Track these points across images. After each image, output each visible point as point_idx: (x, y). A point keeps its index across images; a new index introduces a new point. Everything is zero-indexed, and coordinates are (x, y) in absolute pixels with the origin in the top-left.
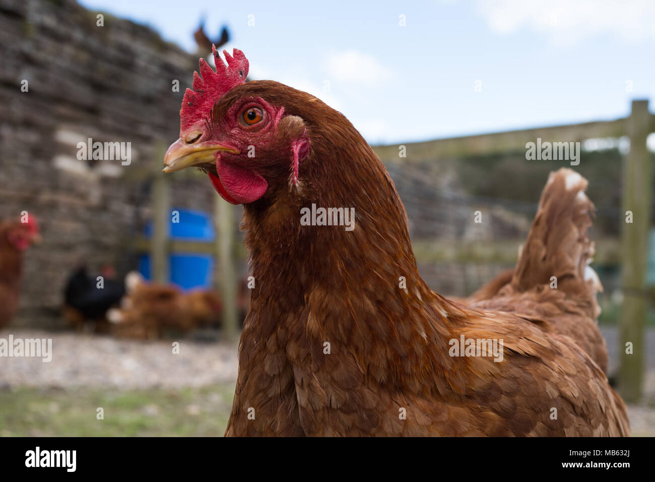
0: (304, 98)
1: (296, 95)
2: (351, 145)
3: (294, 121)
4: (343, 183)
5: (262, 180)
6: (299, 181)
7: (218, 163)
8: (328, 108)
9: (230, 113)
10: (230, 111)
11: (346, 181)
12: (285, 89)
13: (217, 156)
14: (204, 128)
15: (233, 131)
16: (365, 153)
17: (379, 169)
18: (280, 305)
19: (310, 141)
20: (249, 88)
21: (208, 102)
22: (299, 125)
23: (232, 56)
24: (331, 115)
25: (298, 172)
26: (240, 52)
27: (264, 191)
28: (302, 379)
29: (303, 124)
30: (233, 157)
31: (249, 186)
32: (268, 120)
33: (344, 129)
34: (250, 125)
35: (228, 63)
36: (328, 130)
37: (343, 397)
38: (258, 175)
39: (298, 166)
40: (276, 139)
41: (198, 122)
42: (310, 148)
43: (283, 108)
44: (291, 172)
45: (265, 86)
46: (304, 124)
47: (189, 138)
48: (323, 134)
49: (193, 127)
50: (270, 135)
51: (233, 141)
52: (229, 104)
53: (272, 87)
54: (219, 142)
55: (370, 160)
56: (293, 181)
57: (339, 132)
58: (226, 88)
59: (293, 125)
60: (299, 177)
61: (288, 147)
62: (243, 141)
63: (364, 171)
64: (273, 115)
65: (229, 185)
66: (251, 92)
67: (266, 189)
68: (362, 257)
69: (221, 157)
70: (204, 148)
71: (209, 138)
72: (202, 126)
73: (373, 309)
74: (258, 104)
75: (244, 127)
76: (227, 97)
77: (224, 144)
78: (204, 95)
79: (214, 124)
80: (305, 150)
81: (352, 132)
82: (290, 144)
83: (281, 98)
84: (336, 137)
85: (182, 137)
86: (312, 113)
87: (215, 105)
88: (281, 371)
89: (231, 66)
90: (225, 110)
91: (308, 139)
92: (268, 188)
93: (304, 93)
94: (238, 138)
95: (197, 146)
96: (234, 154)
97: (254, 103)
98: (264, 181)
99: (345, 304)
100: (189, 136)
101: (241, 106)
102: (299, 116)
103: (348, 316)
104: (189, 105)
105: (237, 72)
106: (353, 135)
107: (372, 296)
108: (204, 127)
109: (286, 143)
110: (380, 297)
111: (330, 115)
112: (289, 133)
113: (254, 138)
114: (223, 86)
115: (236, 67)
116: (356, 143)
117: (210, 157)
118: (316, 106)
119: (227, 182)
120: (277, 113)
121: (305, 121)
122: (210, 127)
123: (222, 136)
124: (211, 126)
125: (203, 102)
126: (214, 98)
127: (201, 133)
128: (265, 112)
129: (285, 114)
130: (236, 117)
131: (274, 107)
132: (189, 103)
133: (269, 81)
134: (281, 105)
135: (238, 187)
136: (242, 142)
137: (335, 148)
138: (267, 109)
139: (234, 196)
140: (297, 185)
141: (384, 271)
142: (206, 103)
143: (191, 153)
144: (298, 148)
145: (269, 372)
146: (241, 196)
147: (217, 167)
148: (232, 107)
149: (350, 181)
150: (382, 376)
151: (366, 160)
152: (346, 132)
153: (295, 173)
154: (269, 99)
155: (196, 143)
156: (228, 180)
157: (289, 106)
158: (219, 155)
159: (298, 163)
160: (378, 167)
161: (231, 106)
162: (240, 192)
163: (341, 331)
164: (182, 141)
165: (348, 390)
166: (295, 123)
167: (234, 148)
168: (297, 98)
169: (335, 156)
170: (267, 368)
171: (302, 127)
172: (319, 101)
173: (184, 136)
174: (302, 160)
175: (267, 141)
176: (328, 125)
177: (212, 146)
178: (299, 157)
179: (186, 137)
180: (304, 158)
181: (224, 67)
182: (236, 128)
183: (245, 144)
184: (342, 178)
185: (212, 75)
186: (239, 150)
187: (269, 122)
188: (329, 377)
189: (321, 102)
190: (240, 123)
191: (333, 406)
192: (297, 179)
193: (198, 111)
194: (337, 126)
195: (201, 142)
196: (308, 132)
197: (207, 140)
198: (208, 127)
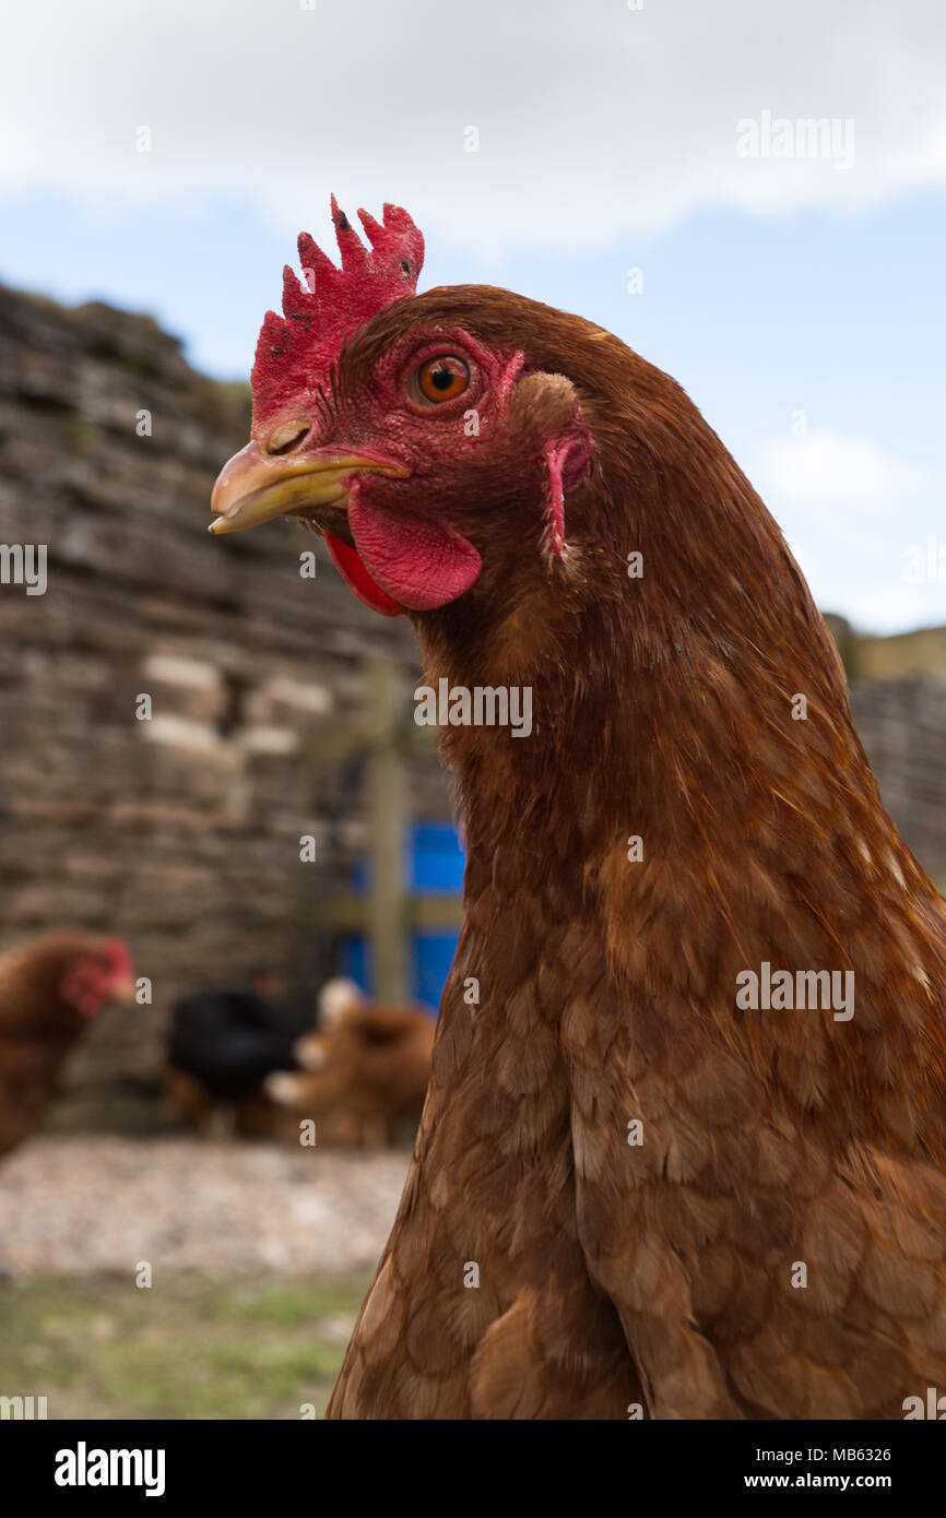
0: (573, 329)
1: (556, 321)
2: (698, 458)
3: (549, 389)
4: (680, 559)
5: (465, 551)
6: (570, 545)
7: (351, 503)
8: (636, 358)
9: (381, 372)
10: (382, 368)
11: (685, 553)
12: (524, 306)
13: (351, 485)
14: (315, 413)
15: (392, 420)
16: (733, 485)
17: (768, 531)
18: (546, 905)
19: (592, 442)
20: (431, 305)
21: (321, 345)
22: (562, 396)
23: (381, 223)
24: (646, 377)
25: (563, 523)
26: (402, 212)
27: (473, 578)
28: (595, 1100)
29: (573, 396)
30: (391, 486)
31: (432, 564)
32: (482, 388)
33: (681, 419)
34: (436, 402)
35: (372, 241)
36: (640, 414)
37: (703, 1149)
38: (458, 535)
39: (562, 507)
40: (504, 436)
41: (298, 397)
42: (590, 459)
43: (520, 355)
44: (545, 523)
45: (472, 300)
46: (575, 395)
47: (276, 441)
48: (625, 424)
49: (284, 411)
50: (489, 423)
51: (391, 445)
52: (378, 348)
53: (490, 302)
54: (354, 448)
55: (744, 505)
56: (553, 547)
57: (667, 423)
58: (369, 308)
59: (547, 397)
60: (566, 537)
61: (532, 457)
62: (419, 444)
63: (731, 529)
64: (494, 373)
65: (381, 560)
66: (436, 314)
67: (476, 571)
68: (740, 755)
69: (361, 487)
70: (315, 464)
71: (327, 440)
72: (308, 407)
73: (776, 896)
74: (455, 347)
75: (421, 408)
76: (373, 329)
77: (367, 454)
78: (313, 326)
79: (339, 402)
80: (576, 463)
81: (698, 427)
82: (541, 448)
83: (515, 328)
84: (660, 435)
85: (257, 439)
86: (597, 369)
87: (344, 352)
88: (541, 1085)
89: (378, 250)
90: (369, 366)
91: (585, 436)
92: (484, 569)
93: (572, 318)
94: (404, 435)
95: (298, 461)
96: (395, 479)
97: (446, 346)
98: (473, 551)
99: (699, 887)
100: (276, 434)
101: (412, 353)
102: (564, 373)
103: (710, 917)
104: (274, 354)
105: (394, 266)
106: (702, 436)
107: (773, 862)
108: (315, 411)
109: (528, 444)
110: (796, 864)
111: (642, 378)
112: (537, 419)
113: (447, 436)
114: (361, 303)
115: (392, 250)
116: (711, 457)
117: (331, 489)
118: (609, 351)
119: (376, 554)
120: (504, 366)
121: (577, 386)
122: (331, 411)
123: (362, 431)
124: (333, 405)
125: (310, 345)
126: (338, 333)
127: (307, 426)
128: (474, 369)
129: (527, 369)
130: (398, 380)
131: (495, 353)
132: (272, 348)
133: (481, 286)
134: (516, 347)
135: (403, 567)
136: (415, 447)
137: (657, 464)
138: (478, 360)
139: (393, 589)
140: (564, 555)
141: (802, 794)
142: (317, 346)
143: (281, 479)
144: (561, 460)
145: (509, 1088)
146: (413, 589)
147: (350, 514)
148: (387, 356)
149: (697, 553)
150: (812, 1089)
151: (735, 503)
152: (685, 424)
153: (554, 524)
154: (483, 333)
155: (293, 452)
156: (377, 548)
157: (538, 348)
158: (355, 482)
159: (563, 499)
160: (765, 526)
161: (383, 354)
162: (410, 579)
163: (691, 960)
164: (257, 448)
165: (719, 1129)
166: (552, 391)
167: (395, 463)
168: (556, 330)
169: (655, 486)
170: (503, 1077)
171: (571, 403)
172: (612, 339)
173: (262, 435)
174: (571, 490)
175: (481, 442)
176: (640, 403)
177: (336, 460)
178: (564, 482)
179: (268, 438)
180: (576, 486)
181: (362, 251)
182: (400, 412)
183: (423, 451)
184: (677, 546)
185: (332, 275)
186: (409, 466)
187: (483, 392)
188: (671, 1090)
189: (619, 344)
190: (409, 399)
191: (670, 1173)
192: (563, 540)
193: (297, 370)
194: (662, 408)
195: (307, 449)
196: (586, 415)
197: (324, 444)
198: (325, 408)
